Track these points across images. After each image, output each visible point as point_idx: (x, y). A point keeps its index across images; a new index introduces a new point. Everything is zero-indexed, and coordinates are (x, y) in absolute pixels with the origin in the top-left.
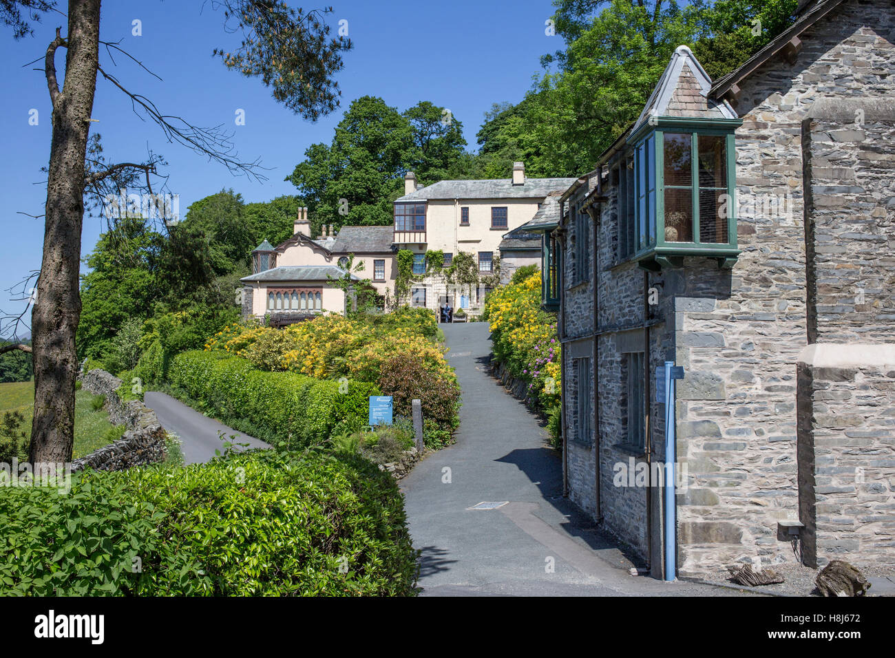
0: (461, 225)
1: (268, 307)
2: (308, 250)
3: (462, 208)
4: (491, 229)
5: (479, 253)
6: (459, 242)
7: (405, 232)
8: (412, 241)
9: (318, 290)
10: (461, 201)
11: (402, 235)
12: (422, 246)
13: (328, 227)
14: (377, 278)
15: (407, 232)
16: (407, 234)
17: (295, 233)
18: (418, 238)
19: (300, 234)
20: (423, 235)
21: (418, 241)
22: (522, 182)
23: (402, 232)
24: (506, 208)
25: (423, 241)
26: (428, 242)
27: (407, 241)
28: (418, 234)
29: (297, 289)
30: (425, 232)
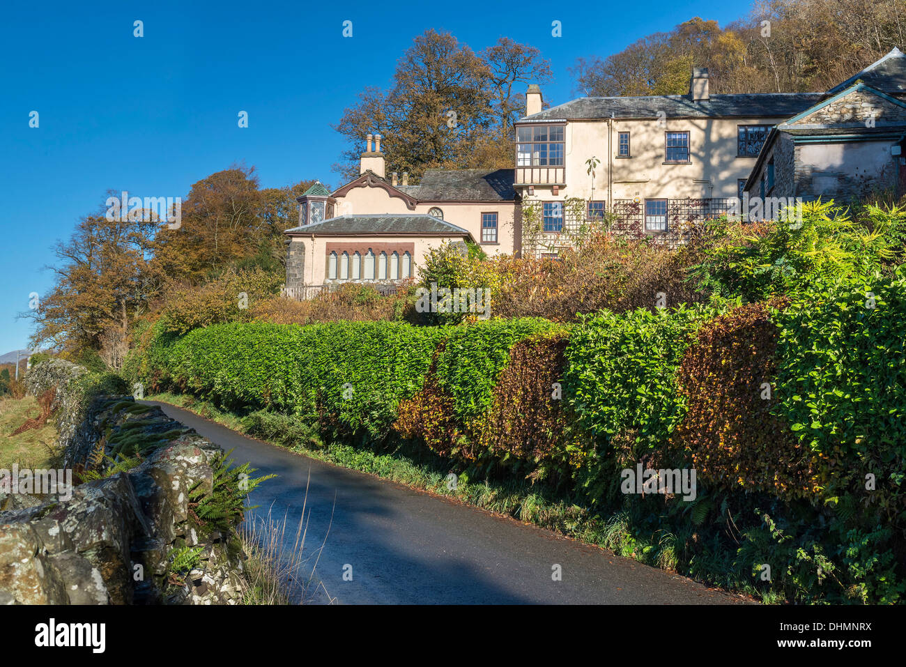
0: (616, 158)
1: (327, 275)
2: (381, 193)
3: (621, 131)
4: (664, 164)
5: (647, 200)
7: (532, 167)
8: (544, 181)
10: (620, 120)
11: (528, 171)
12: (559, 188)
13: (400, 176)
14: (484, 239)
15: (536, 167)
16: (536, 171)
17: (362, 172)
19: (370, 172)
20: (560, 171)
21: (552, 181)
22: (706, 96)
23: (528, 167)
24: (688, 132)
25: (560, 181)
26: (566, 183)
27: (536, 182)
28: (552, 171)
29: (373, 247)
30: (564, 168)
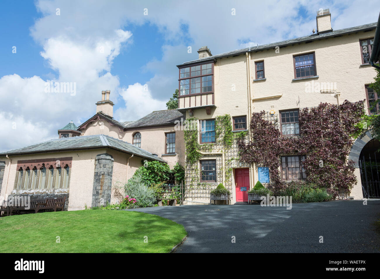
0: (255, 82)
1: (15, 186)
3: (256, 63)
4: (294, 81)
5: (280, 111)
6: (254, 101)
7: (190, 96)
8: (198, 105)
9: (66, 162)
10: (255, 52)
11: (187, 99)
12: (210, 109)
14: (168, 151)
15: (193, 95)
16: (193, 98)
18: (205, 101)
19: (100, 114)
20: (210, 97)
21: (204, 104)
22: (330, 29)
23: (187, 96)
24: (313, 53)
25: (210, 104)
27: (193, 106)
28: (204, 97)
29: (46, 163)
30: (213, 93)
